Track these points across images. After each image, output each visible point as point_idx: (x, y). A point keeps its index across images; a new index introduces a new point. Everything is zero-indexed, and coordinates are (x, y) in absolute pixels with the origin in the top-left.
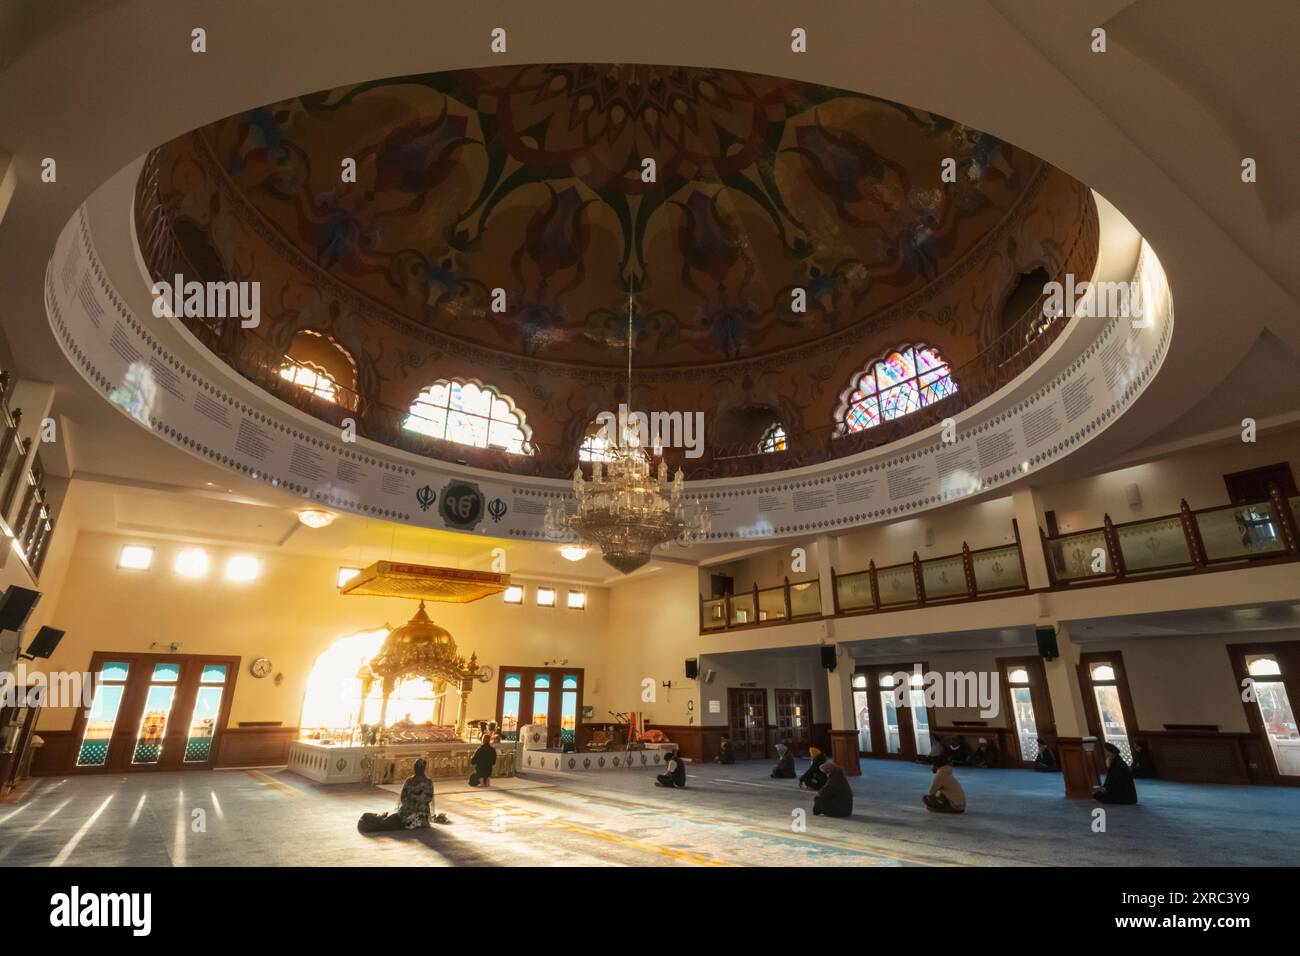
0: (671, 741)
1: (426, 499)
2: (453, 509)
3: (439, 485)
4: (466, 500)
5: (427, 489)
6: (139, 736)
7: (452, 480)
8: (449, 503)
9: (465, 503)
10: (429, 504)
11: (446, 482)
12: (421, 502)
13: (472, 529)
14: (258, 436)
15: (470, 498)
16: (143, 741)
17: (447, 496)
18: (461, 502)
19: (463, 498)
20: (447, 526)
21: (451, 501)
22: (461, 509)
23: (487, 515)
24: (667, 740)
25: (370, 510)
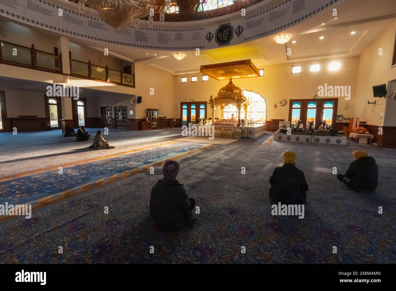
0: (371, 133)
1: (210, 37)
2: (221, 38)
3: (214, 29)
4: (226, 32)
5: (210, 33)
6: (191, 120)
7: (220, 26)
8: (219, 36)
9: (226, 33)
10: (211, 39)
11: (217, 27)
12: (208, 39)
13: (229, 44)
14: (143, 35)
15: (227, 31)
16: (192, 121)
17: (218, 34)
18: (224, 34)
19: (224, 32)
20: (218, 46)
21: (220, 35)
22: (224, 37)
23: (235, 35)
24: (368, 133)
25: (189, 48)
